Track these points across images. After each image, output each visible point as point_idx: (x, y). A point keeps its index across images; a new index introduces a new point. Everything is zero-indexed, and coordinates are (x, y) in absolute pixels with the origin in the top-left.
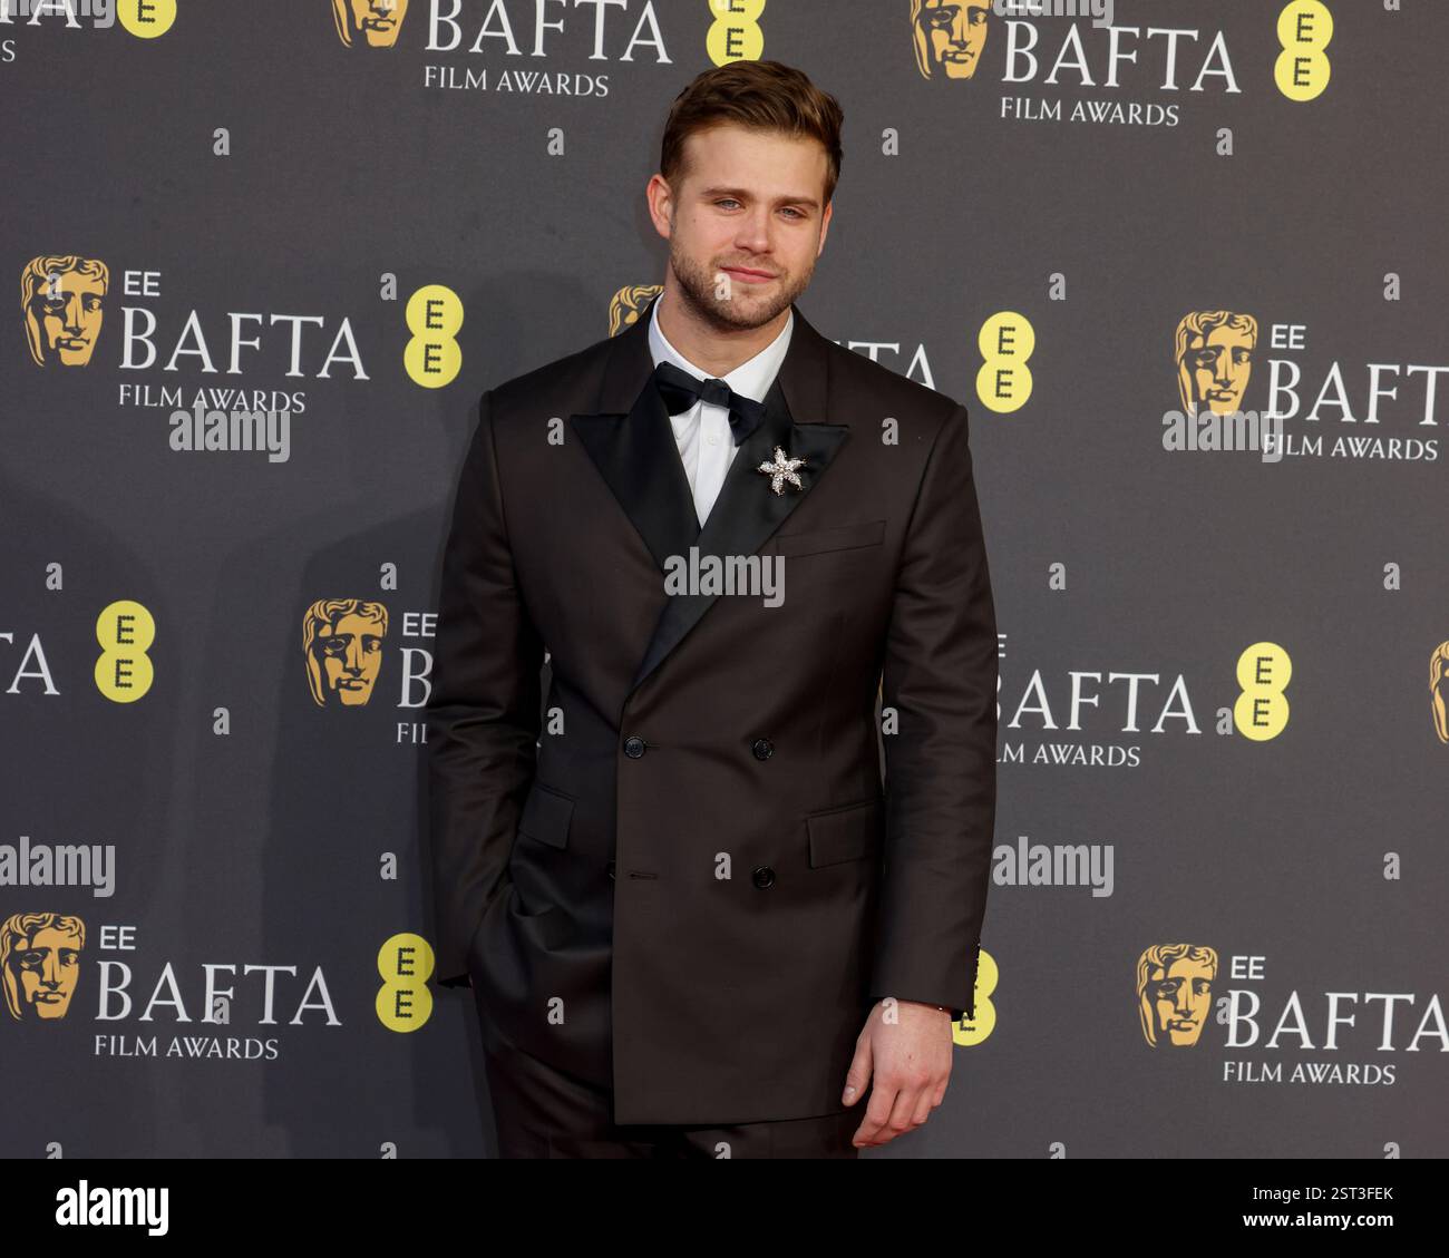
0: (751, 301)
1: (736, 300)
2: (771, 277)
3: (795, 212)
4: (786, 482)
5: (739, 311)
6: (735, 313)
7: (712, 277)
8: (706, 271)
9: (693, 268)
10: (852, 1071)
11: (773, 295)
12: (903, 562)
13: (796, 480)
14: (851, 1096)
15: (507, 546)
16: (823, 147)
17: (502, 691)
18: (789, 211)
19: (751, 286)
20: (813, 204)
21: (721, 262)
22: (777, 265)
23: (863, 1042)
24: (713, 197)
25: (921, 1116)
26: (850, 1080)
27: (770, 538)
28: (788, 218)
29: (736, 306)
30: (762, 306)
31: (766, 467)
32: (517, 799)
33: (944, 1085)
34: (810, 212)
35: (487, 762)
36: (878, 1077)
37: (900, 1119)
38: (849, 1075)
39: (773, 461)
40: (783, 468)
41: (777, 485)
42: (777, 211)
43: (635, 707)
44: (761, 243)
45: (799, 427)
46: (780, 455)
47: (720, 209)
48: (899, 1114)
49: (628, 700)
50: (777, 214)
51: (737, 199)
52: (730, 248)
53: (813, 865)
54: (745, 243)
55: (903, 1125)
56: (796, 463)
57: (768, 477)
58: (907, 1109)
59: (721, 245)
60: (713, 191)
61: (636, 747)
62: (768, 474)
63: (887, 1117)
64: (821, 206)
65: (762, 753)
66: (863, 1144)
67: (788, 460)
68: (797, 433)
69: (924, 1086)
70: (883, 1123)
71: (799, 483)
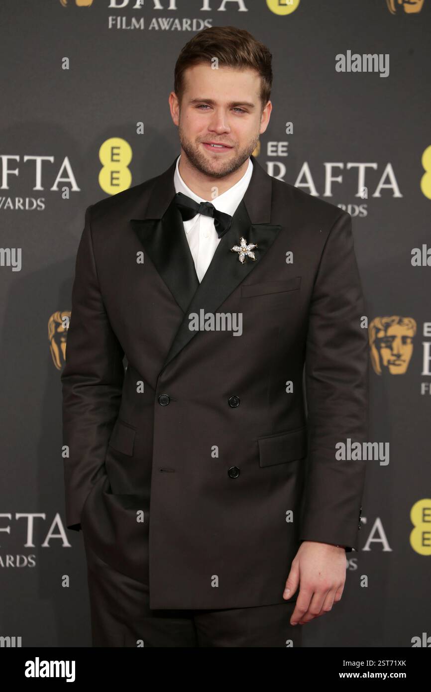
0: (218, 162)
2: (231, 148)
3: (240, 110)
4: (247, 257)
5: (212, 168)
7: (197, 148)
8: (194, 145)
9: (188, 143)
10: (289, 580)
11: (231, 158)
12: (313, 299)
13: (252, 255)
14: (288, 594)
15: (99, 290)
16: (257, 74)
17: (100, 368)
18: (238, 109)
19: (218, 154)
20: (251, 106)
21: (203, 140)
22: (232, 141)
23: (295, 564)
24: (196, 104)
25: (328, 606)
26: (288, 585)
27: (237, 287)
28: (237, 112)
29: (210, 165)
30: (224, 164)
31: (235, 248)
32: (110, 425)
33: (342, 589)
34: (249, 109)
35: (92, 407)
36: (303, 586)
37: (315, 608)
38: (287, 582)
39: (239, 245)
40: (245, 249)
41: (242, 259)
42: (231, 110)
43: (164, 378)
44: (221, 128)
45: (254, 227)
46: (243, 242)
47: (199, 110)
48: (314, 605)
49: (160, 374)
50: (231, 112)
51: (208, 104)
52: (205, 131)
53: (261, 466)
54: (212, 129)
55: (317, 612)
56: (252, 246)
57: (237, 254)
58: (319, 603)
59: (201, 130)
60: (195, 101)
61: (165, 399)
62: (237, 252)
63: (308, 607)
64: (258, 105)
65: (232, 404)
66: (296, 623)
67: (247, 244)
68: (253, 229)
69: (328, 590)
70: (306, 611)
71: (254, 257)
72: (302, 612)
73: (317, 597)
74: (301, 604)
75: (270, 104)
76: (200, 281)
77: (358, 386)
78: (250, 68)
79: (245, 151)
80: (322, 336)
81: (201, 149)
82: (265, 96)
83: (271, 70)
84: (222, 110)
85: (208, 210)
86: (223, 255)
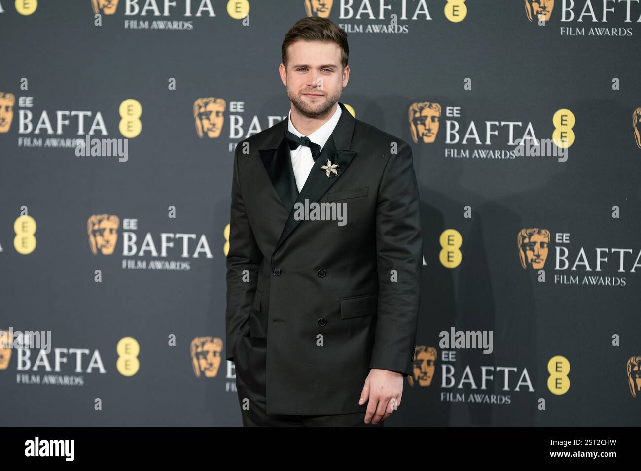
0: (315, 105)
1: (309, 105)
2: (323, 95)
3: (329, 70)
4: (331, 173)
5: (311, 109)
6: (309, 110)
7: (300, 98)
8: (298, 96)
10: (363, 392)
12: (379, 202)
13: (335, 172)
14: (361, 402)
16: (338, 46)
18: (327, 70)
19: (314, 100)
20: (335, 66)
21: (302, 92)
22: (322, 91)
23: (367, 381)
24: (296, 69)
26: (362, 396)
27: (324, 194)
28: (326, 72)
30: (319, 106)
31: (324, 167)
34: (334, 69)
36: (371, 396)
37: (380, 411)
38: (361, 394)
39: (326, 165)
40: (330, 168)
41: (328, 174)
42: (321, 70)
43: (276, 257)
44: (313, 83)
45: (338, 152)
46: (329, 163)
47: (300, 72)
48: (379, 409)
49: (274, 254)
50: (321, 72)
51: (305, 68)
52: (305, 86)
53: (342, 318)
54: (309, 84)
55: (382, 414)
56: (335, 166)
57: (325, 171)
58: (382, 407)
59: (302, 85)
60: (296, 66)
61: (277, 272)
62: (325, 170)
63: (375, 410)
64: (340, 67)
65: (321, 275)
66: (368, 422)
67: (332, 165)
68: (337, 154)
69: (388, 399)
70: (374, 413)
71: (336, 173)
72: (371, 414)
73: (381, 404)
74: (370, 409)
75: (348, 69)
76: (300, 191)
77: (411, 262)
78: (333, 42)
79: (333, 97)
80: (383, 228)
81: (303, 98)
82: (344, 62)
83: (347, 45)
84: (314, 72)
85: (307, 142)
86: (316, 172)
